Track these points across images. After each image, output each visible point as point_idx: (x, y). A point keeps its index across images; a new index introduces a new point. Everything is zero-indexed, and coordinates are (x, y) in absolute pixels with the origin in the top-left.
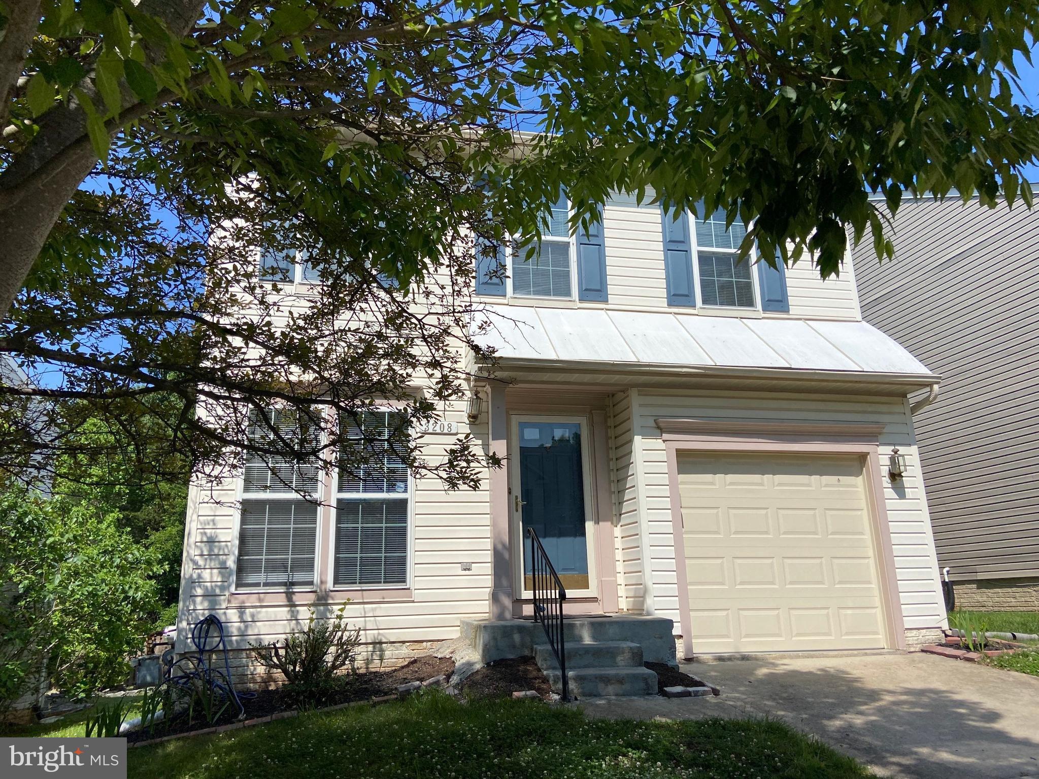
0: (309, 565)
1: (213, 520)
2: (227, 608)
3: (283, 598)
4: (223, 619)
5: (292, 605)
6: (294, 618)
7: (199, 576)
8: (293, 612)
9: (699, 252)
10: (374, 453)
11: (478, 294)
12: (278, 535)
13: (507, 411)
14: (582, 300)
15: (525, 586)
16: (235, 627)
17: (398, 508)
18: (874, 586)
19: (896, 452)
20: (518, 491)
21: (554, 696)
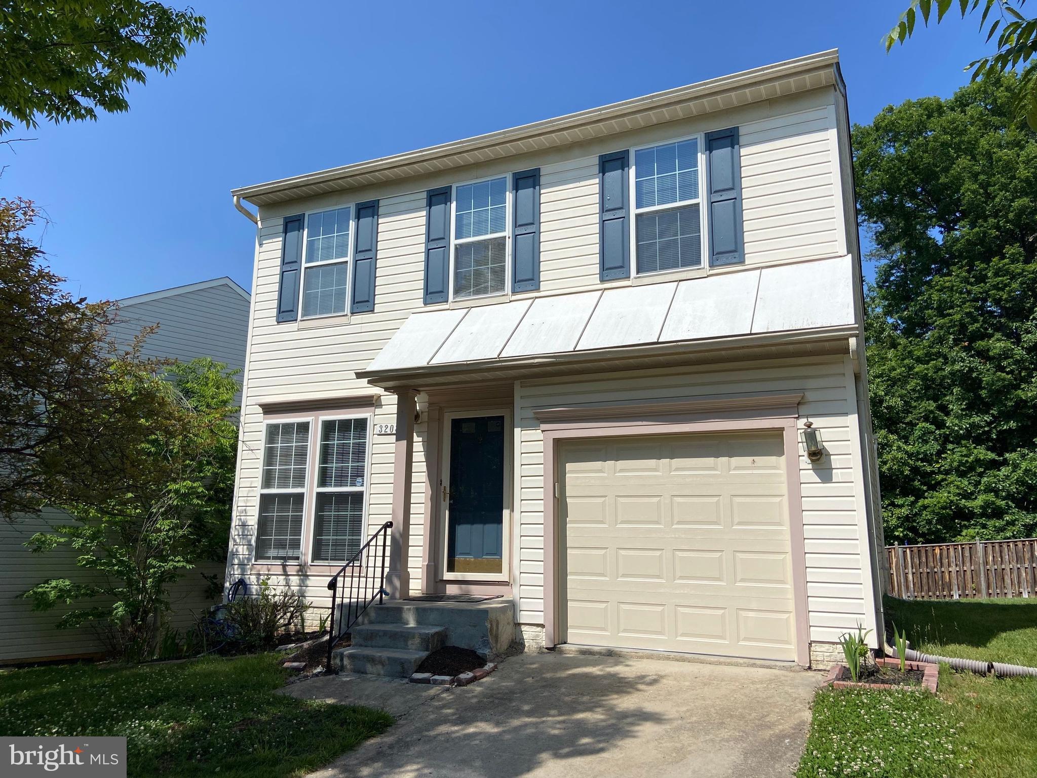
0: (296, 544)
1: (245, 510)
2: (251, 574)
3: (279, 570)
4: (248, 582)
5: (286, 574)
6: (288, 585)
7: (237, 551)
8: (286, 580)
9: (638, 216)
10: (343, 454)
11: (426, 304)
12: (282, 521)
13: (441, 410)
14: (514, 292)
15: (451, 568)
16: (254, 589)
17: (357, 499)
18: (789, 586)
19: (809, 426)
20: (446, 482)
21: (319, 669)
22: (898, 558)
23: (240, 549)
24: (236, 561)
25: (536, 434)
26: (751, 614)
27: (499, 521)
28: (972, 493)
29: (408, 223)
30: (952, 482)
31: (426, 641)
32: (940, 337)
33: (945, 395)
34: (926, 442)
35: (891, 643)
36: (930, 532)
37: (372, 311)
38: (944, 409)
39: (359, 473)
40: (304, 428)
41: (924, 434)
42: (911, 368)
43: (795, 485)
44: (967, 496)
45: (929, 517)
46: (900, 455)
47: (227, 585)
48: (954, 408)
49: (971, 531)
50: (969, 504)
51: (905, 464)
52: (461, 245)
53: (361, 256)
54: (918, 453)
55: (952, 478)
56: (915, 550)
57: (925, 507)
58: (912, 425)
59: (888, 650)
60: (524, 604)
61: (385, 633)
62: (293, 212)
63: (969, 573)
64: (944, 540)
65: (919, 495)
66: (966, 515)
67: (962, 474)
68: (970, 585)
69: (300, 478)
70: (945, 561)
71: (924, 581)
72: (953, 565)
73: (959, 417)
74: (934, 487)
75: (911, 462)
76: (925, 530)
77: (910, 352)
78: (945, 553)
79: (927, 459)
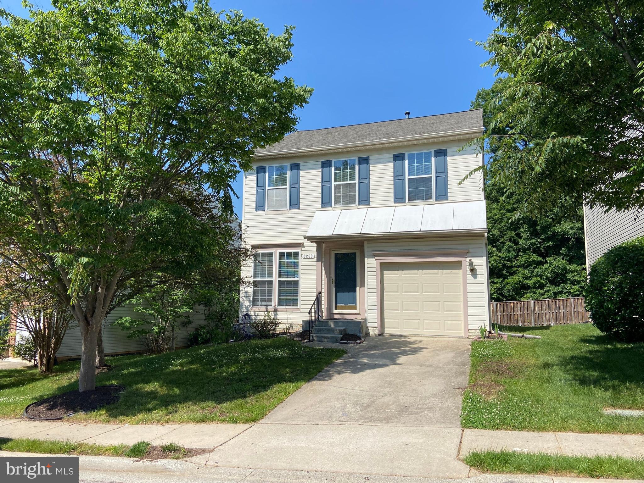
2: (251, 312)
4: (250, 314)
5: (267, 311)
6: (268, 315)
7: (244, 302)
9: (409, 179)
10: (288, 265)
11: (322, 207)
12: (263, 291)
13: (330, 249)
14: (359, 205)
15: (336, 309)
16: (253, 317)
17: (296, 283)
18: (462, 313)
19: (470, 261)
20: (333, 277)
21: (306, 340)
22: (493, 308)
23: (246, 302)
24: (244, 307)
25: (373, 261)
26: (449, 322)
27: (355, 291)
28: (530, 277)
29: (313, 174)
30: (520, 272)
31: (341, 332)
32: (518, 200)
33: (520, 228)
34: (509, 252)
35: (493, 330)
36: (510, 296)
37: (299, 209)
38: (518, 235)
39: (296, 274)
40: (271, 255)
41: (509, 248)
42: (504, 215)
43: (465, 280)
44: (527, 278)
45: (509, 288)
46: (497, 258)
47: (241, 316)
48: (524, 235)
49: (528, 295)
50: (528, 282)
51: (500, 263)
52: (337, 185)
53: (292, 186)
54: (506, 257)
55: (520, 269)
56: (502, 304)
57: (508, 283)
58: (503, 243)
59: (492, 332)
60: (369, 320)
61: (325, 329)
62: (261, 164)
63: (526, 315)
64: (515, 299)
65: (505, 277)
66: (526, 287)
67: (525, 268)
68: (526, 320)
69: (270, 274)
70: (516, 309)
71: (506, 319)
72: (519, 311)
73: (526, 240)
74: (511, 274)
75: (502, 262)
76: (507, 295)
77: (504, 207)
78: (516, 305)
79: (509, 260)
